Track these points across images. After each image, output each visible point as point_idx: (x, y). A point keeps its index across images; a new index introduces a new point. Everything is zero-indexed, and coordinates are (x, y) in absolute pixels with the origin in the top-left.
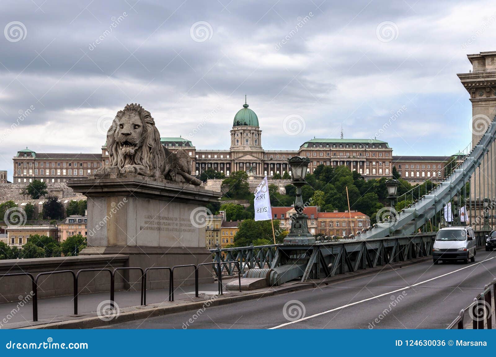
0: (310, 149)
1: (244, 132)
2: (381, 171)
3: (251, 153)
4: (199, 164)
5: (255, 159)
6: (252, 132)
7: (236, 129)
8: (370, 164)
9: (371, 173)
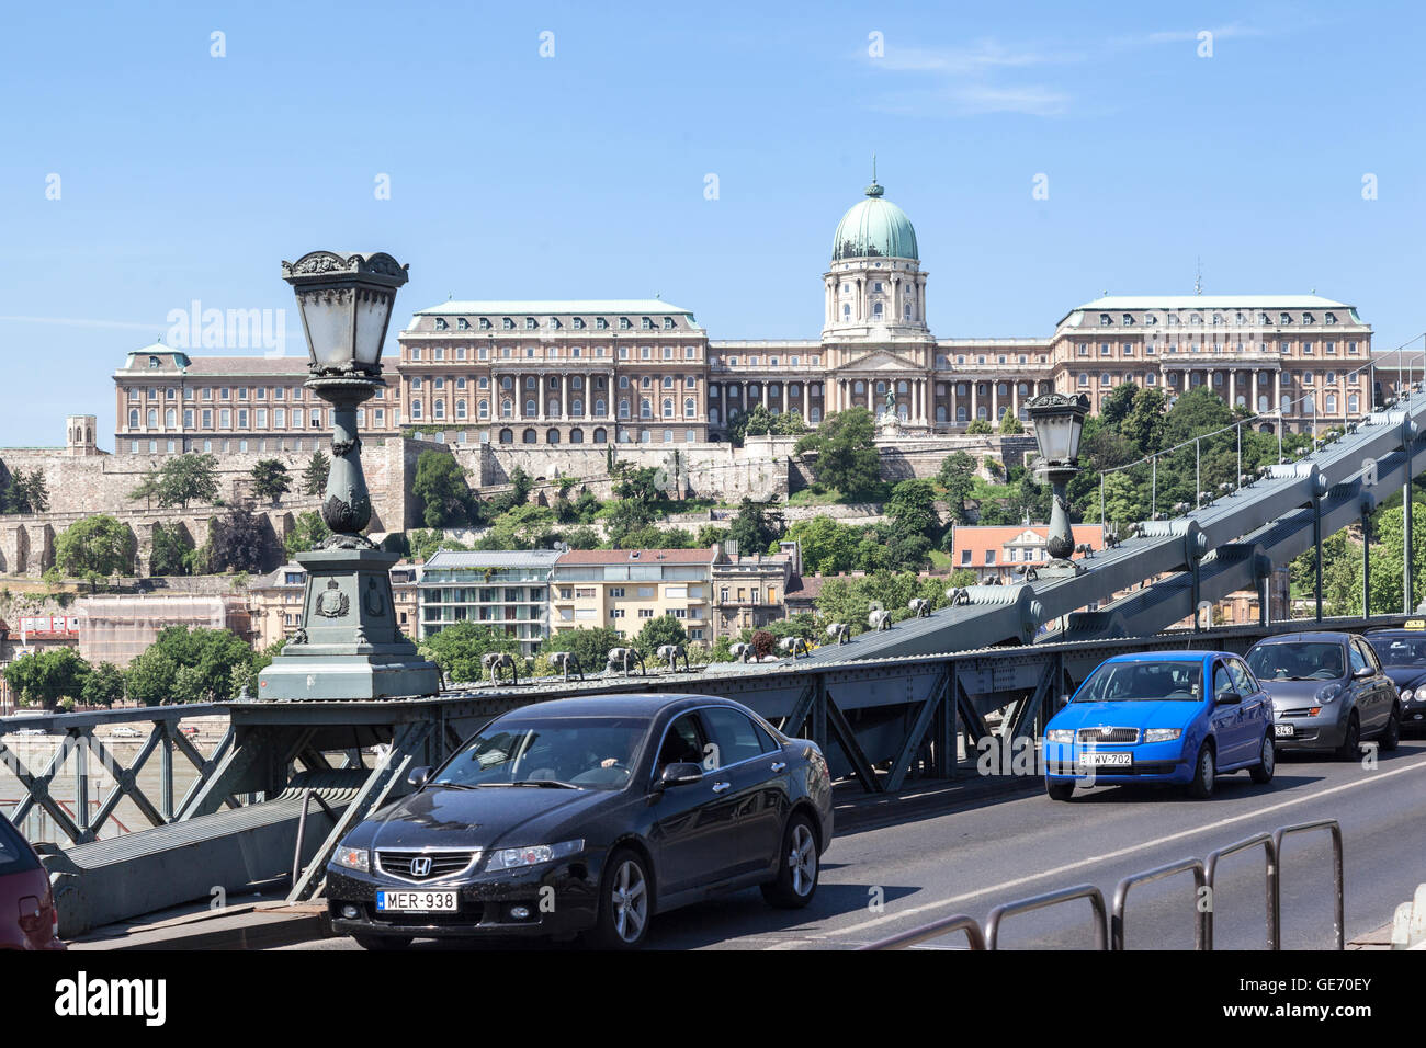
0: (1089, 332)
1: (869, 279)
4: (719, 385)
5: (906, 367)
6: (894, 277)
7: (842, 268)
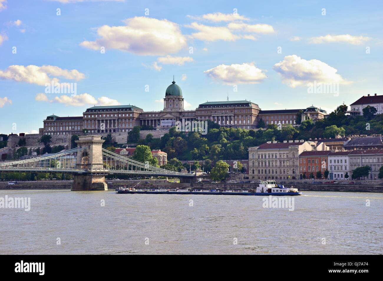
0: (200, 109)
1: (169, 100)
2: (244, 121)
3: (170, 113)
4: (142, 120)
5: (172, 116)
6: (173, 99)
7: (166, 98)
8: (241, 117)
9: (238, 124)
